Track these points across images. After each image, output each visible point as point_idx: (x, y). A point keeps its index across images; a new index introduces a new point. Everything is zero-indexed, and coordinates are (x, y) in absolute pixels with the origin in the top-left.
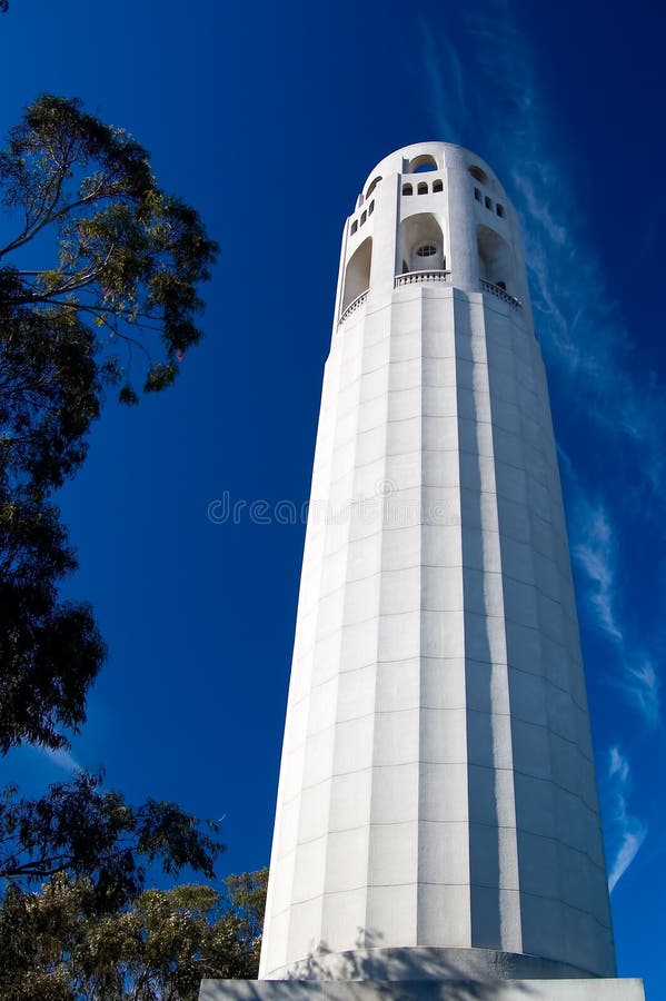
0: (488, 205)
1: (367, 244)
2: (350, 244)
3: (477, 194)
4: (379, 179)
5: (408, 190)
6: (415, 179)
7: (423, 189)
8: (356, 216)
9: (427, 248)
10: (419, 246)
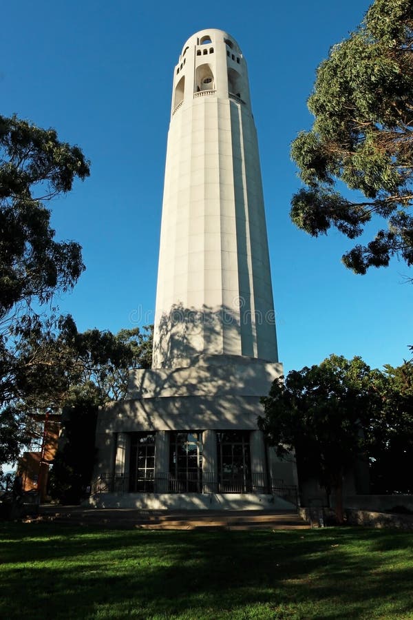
0: (233, 59)
1: (183, 79)
2: (177, 79)
3: (228, 53)
4: (188, 48)
5: (199, 53)
6: (202, 48)
7: (205, 52)
8: (178, 66)
9: (208, 80)
10: (204, 80)
